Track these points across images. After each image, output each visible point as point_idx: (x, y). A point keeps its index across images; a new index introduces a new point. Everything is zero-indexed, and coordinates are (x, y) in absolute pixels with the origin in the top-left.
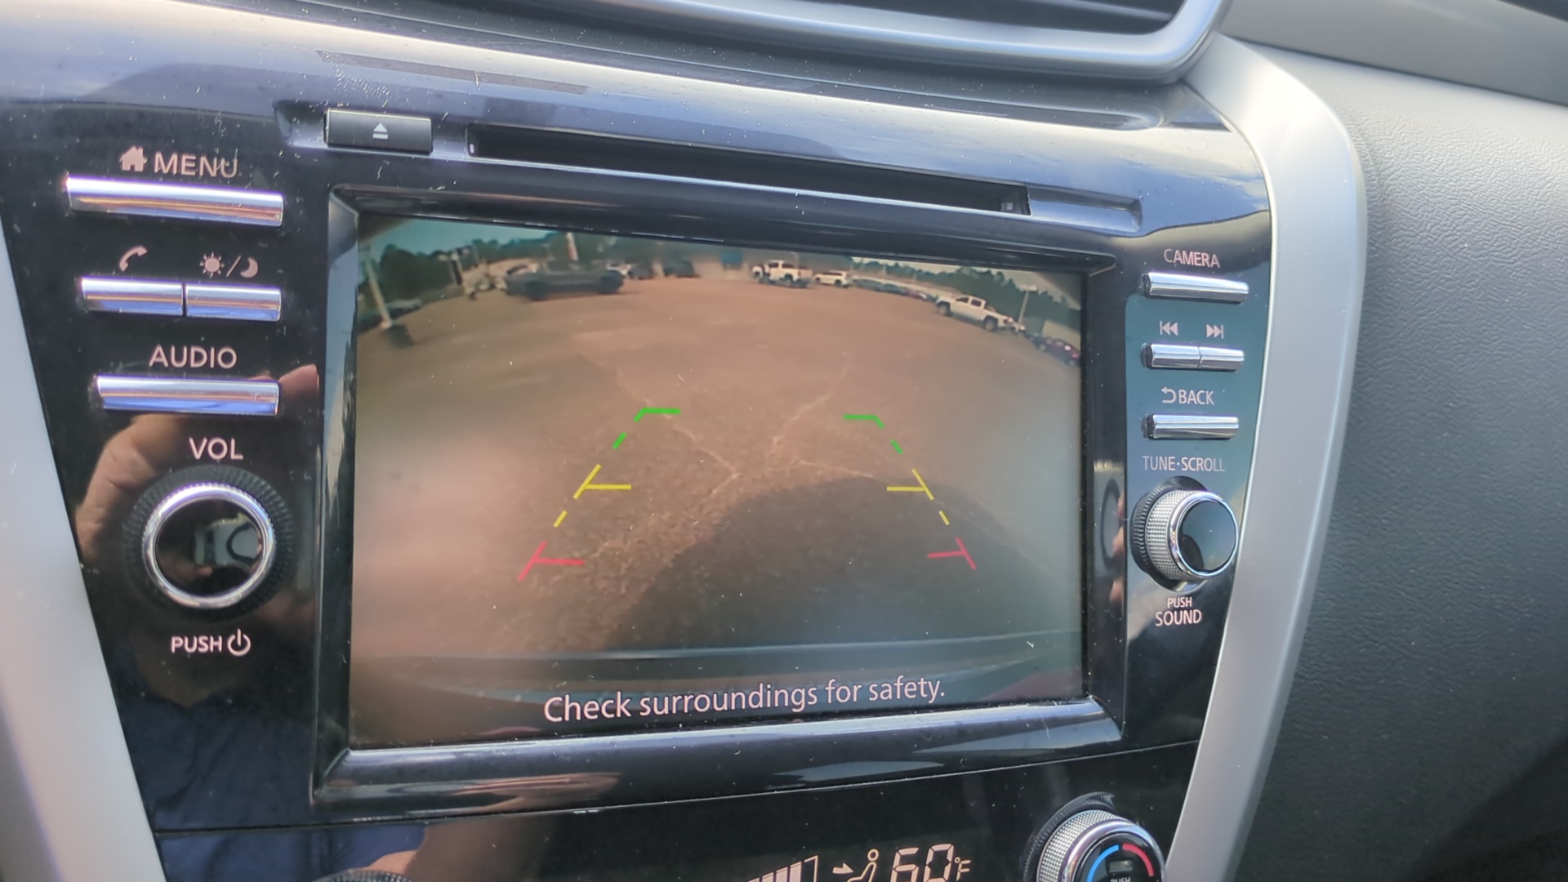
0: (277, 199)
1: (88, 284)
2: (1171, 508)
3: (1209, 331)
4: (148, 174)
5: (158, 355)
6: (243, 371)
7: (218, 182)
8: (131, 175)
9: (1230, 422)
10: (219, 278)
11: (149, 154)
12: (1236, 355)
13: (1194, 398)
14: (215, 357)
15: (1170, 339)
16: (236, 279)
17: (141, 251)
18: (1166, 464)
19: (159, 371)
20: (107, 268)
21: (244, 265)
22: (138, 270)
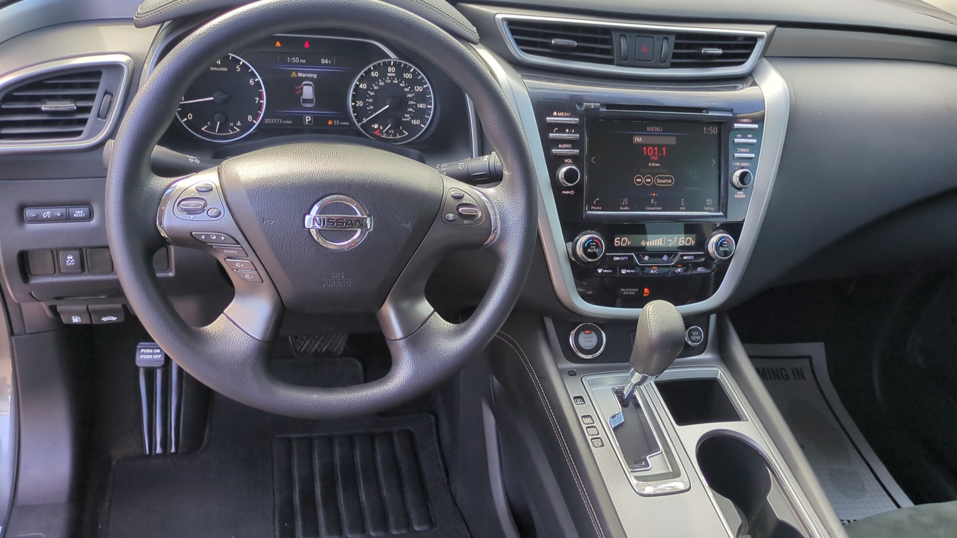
0: (578, 119)
1: (551, 135)
2: (738, 173)
3: (749, 136)
4: (557, 116)
5: (560, 146)
6: (572, 148)
7: (568, 117)
8: (555, 116)
9: (753, 155)
10: (568, 133)
11: (557, 113)
12: (755, 141)
13: (744, 150)
14: (568, 146)
15: (739, 138)
16: (571, 133)
17: (557, 129)
18: (738, 164)
19: (560, 148)
20: (552, 132)
21: (572, 131)
22: (557, 132)
